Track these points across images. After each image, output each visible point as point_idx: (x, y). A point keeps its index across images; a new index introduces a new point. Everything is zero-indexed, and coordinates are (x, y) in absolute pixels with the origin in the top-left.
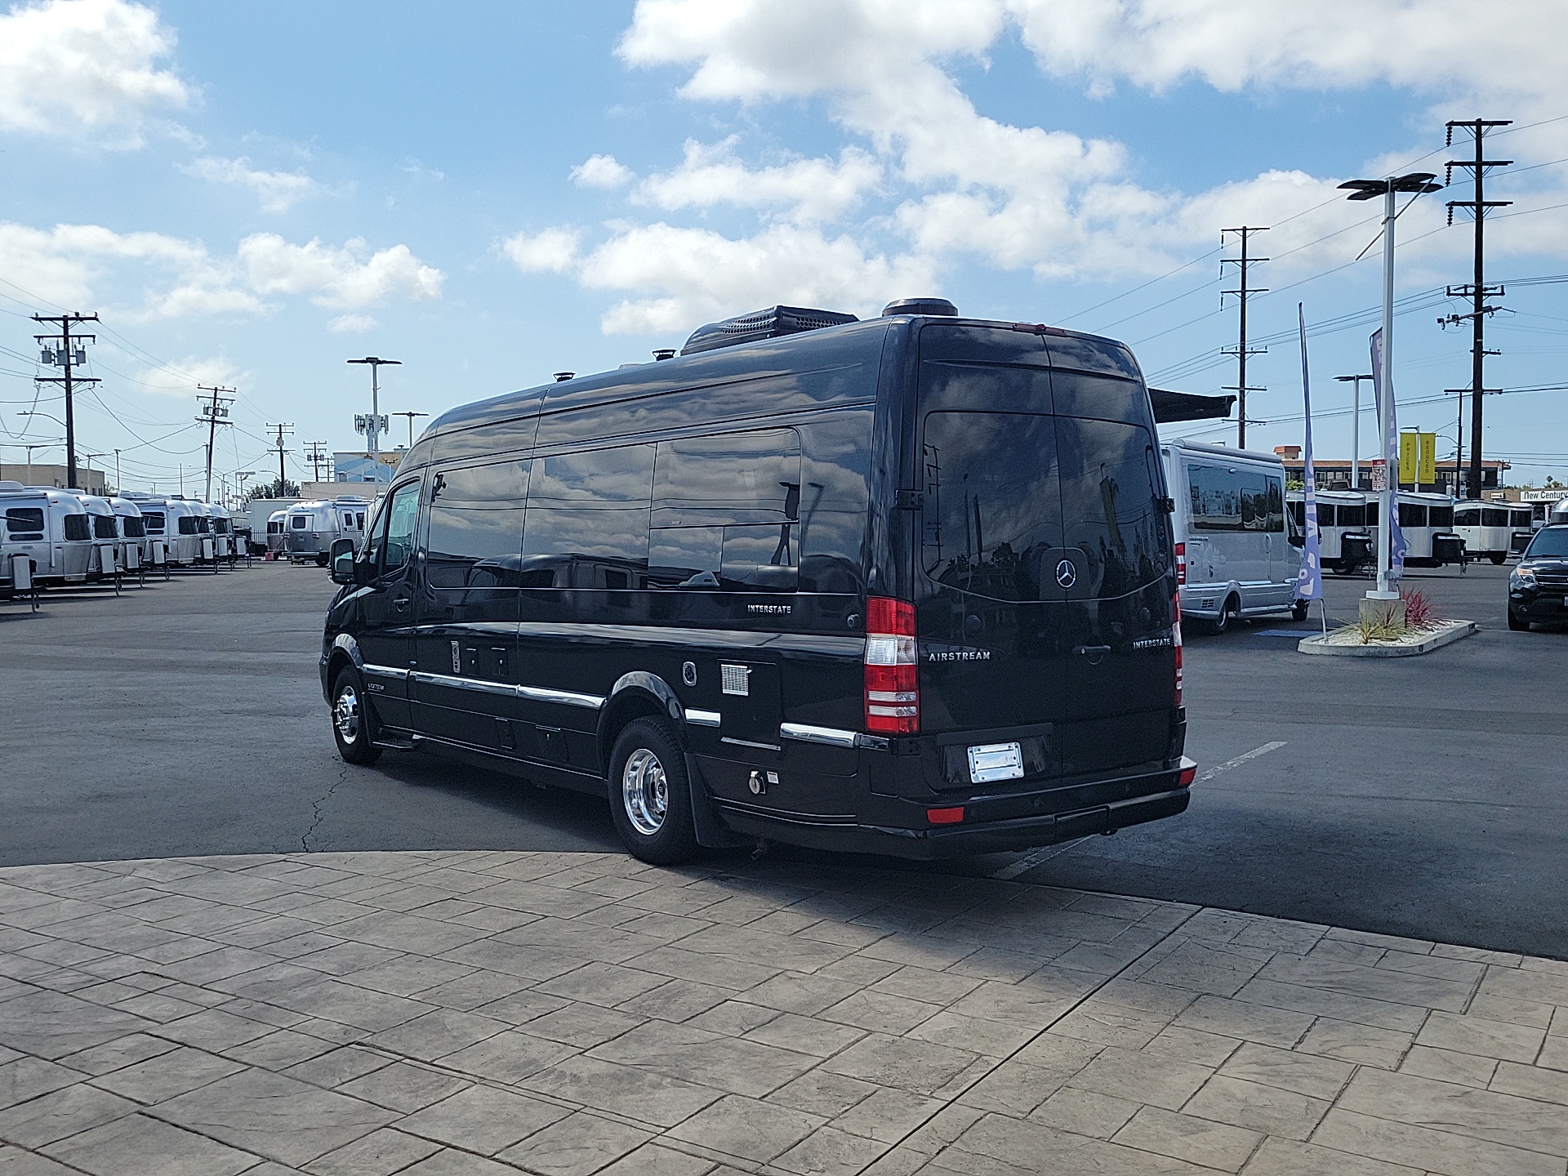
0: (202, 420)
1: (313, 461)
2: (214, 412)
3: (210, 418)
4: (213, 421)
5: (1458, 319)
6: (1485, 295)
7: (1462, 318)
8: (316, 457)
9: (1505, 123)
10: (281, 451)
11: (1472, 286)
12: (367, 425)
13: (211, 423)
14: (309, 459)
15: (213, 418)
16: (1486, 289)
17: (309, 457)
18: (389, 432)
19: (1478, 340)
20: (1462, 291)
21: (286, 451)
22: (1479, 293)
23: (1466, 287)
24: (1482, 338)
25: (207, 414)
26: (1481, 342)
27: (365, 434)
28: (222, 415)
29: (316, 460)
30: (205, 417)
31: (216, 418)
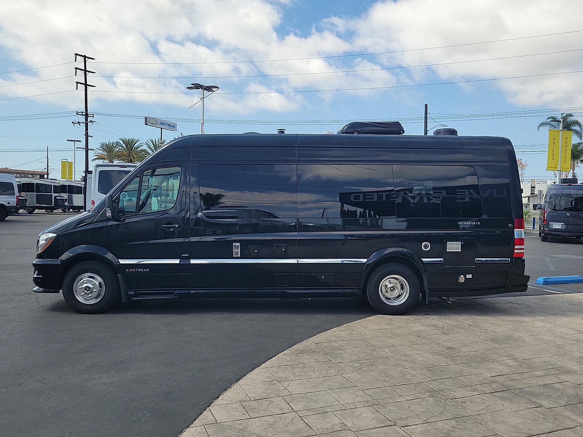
5: (79, 123)
6: (89, 116)
7: (81, 123)
9: (93, 59)
11: (84, 113)
16: (89, 114)
19: (87, 131)
20: (81, 114)
22: (87, 115)
23: (82, 112)
24: (88, 131)
26: (88, 132)
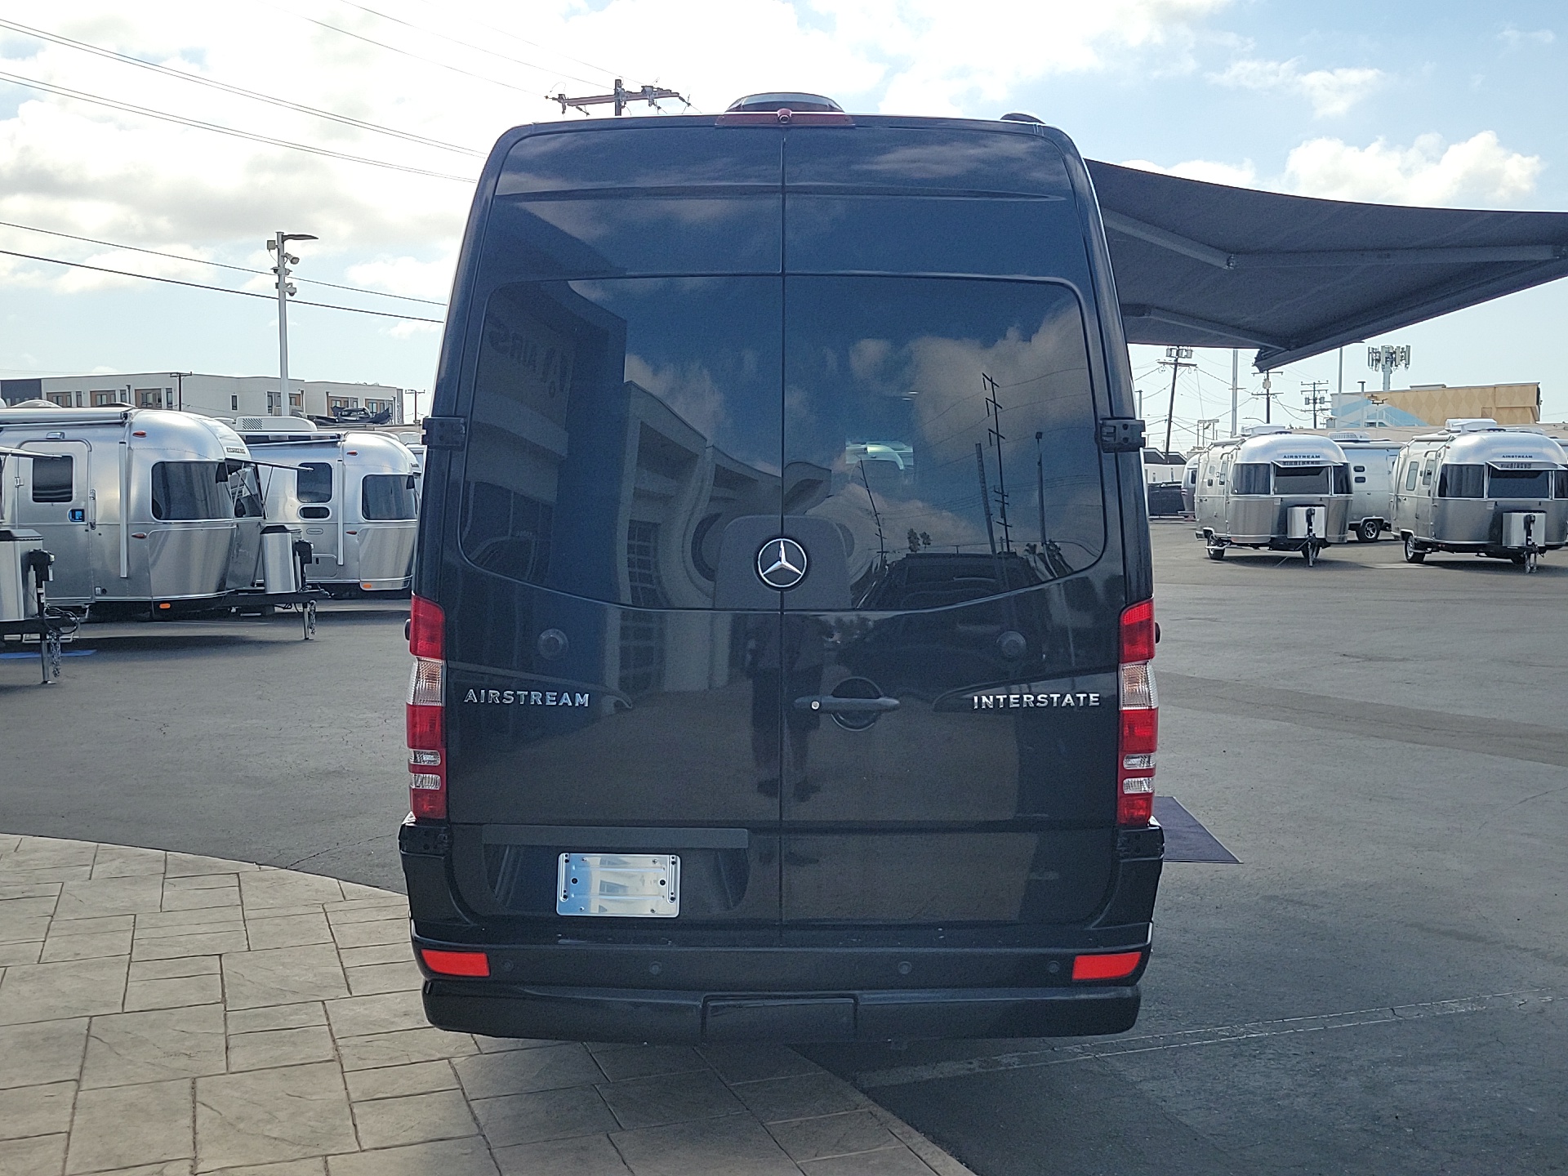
0: (1164, 363)
1: (1312, 405)
2: (1177, 354)
3: (1173, 360)
4: (1176, 364)
8: (1315, 399)
10: (1268, 394)
12: (1383, 360)
13: (1173, 366)
14: (1307, 403)
15: (1176, 360)
17: (1307, 401)
18: (1410, 366)
21: (1274, 394)
25: (1170, 356)
27: (1380, 369)
28: (1186, 357)
29: (1315, 403)
30: (1168, 359)
31: (1180, 360)
